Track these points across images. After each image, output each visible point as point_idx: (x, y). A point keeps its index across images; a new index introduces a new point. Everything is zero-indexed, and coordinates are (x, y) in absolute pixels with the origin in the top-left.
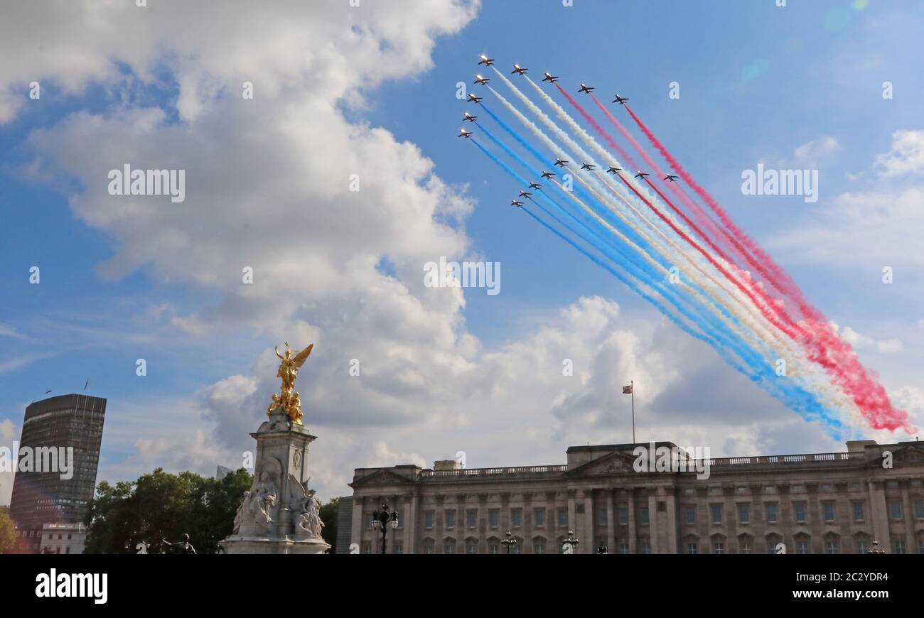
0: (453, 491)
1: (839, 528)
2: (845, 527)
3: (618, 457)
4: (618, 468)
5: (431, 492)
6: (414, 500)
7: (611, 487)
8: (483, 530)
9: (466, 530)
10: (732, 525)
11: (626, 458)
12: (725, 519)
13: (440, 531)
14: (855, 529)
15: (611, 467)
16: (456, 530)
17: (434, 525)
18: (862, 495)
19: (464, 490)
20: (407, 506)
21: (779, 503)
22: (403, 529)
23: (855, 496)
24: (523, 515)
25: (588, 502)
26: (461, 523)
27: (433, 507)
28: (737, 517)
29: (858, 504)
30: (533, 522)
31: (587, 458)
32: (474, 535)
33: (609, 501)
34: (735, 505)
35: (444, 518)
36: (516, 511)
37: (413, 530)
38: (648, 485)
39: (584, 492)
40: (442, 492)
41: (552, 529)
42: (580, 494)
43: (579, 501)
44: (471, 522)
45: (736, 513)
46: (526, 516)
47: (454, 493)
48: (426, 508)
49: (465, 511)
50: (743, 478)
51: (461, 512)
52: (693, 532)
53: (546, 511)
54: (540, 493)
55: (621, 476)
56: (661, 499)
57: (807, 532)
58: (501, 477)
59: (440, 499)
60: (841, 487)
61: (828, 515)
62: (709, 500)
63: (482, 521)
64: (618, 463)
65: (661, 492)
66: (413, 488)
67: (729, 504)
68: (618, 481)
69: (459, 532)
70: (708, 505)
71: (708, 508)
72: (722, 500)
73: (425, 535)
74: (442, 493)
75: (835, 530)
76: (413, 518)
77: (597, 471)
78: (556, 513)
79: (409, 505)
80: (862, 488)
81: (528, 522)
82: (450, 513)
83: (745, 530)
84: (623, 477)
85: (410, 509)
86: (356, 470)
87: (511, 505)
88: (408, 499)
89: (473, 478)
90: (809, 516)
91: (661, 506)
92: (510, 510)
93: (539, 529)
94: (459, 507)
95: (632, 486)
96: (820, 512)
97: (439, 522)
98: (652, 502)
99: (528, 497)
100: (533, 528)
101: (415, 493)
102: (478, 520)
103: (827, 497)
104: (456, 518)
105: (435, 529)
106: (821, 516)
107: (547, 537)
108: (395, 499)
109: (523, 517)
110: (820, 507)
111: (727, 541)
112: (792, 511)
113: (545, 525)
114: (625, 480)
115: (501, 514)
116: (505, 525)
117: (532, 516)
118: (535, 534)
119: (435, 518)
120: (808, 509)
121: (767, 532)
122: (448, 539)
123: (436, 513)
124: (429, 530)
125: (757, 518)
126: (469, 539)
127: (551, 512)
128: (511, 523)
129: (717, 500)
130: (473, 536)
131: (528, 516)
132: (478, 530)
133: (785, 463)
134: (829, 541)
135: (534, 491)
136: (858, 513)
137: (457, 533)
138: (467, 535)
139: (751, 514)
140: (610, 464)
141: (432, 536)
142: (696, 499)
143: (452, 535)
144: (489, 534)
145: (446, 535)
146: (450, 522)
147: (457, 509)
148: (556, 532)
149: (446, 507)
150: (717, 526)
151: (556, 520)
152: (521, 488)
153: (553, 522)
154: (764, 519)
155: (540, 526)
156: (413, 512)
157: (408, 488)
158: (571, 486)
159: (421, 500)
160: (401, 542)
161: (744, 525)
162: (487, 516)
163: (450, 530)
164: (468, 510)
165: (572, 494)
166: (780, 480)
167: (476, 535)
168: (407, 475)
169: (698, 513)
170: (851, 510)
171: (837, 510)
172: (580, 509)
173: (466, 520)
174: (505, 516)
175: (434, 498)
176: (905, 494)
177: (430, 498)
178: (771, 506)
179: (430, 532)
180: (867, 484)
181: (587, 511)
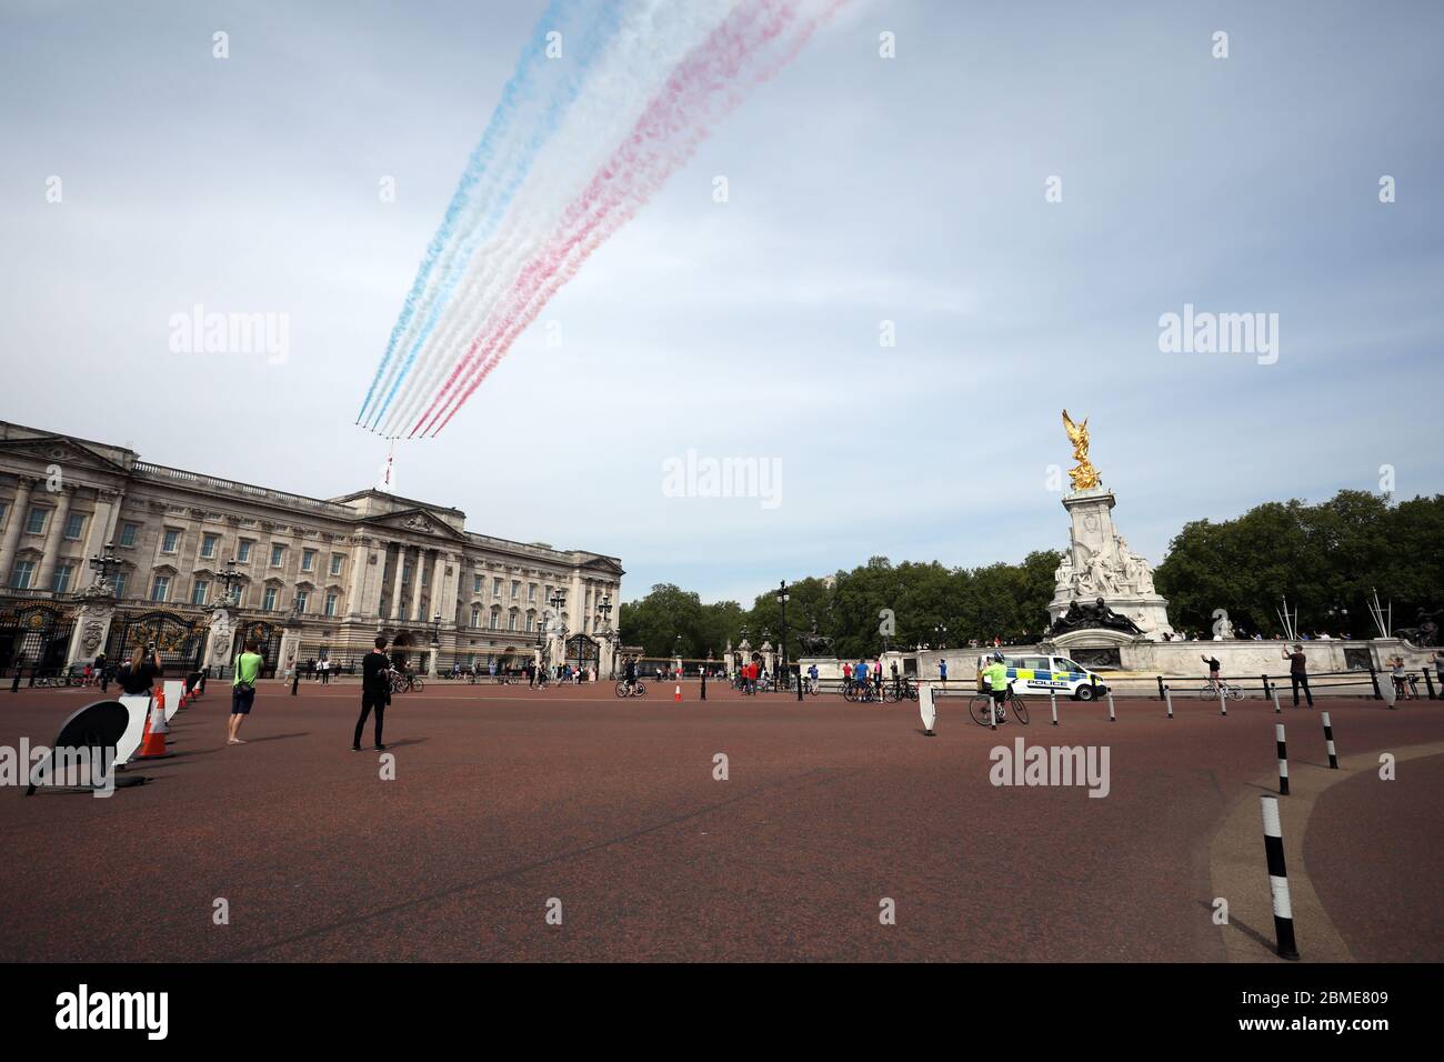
0: (187, 503)
3: (421, 514)
4: (418, 526)
5: (146, 495)
6: (118, 501)
7: (409, 543)
8: (225, 564)
10: (488, 595)
13: (149, 554)
15: (413, 523)
16: (180, 558)
17: (140, 543)
18: (568, 585)
19: (204, 506)
20: (101, 508)
24: (287, 554)
25: (382, 555)
26: (190, 548)
27: (141, 517)
28: (493, 590)
29: (564, 591)
30: (300, 565)
31: (388, 508)
32: (210, 568)
33: (401, 557)
34: (493, 579)
36: (279, 548)
38: (441, 548)
39: (381, 542)
40: (164, 499)
41: (322, 575)
42: (375, 544)
43: (373, 552)
45: (493, 585)
46: (291, 555)
47: (190, 506)
48: (128, 516)
49: (201, 533)
50: (501, 558)
51: (194, 533)
53: (318, 554)
54: (315, 532)
55: (419, 534)
56: (450, 564)
57: (535, 608)
59: (158, 509)
60: (558, 577)
61: (548, 597)
63: (228, 551)
64: (419, 521)
65: (452, 557)
66: (122, 483)
67: (489, 577)
68: (415, 538)
69: (185, 560)
71: (474, 579)
74: (164, 502)
77: (396, 524)
78: (331, 558)
79: (106, 505)
80: (568, 581)
81: (294, 563)
82: (172, 531)
83: (496, 601)
84: (422, 535)
85: (108, 516)
87: (274, 539)
88: (96, 494)
89: (222, 492)
90: (537, 596)
91: (449, 571)
92: (270, 545)
94: (192, 527)
95: (428, 547)
96: (543, 594)
97: (151, 541)
98: (440, 565)
99: (298, 533)
100: (298, 571)
102: (219, 548)
103: (550, 584)
104: (181, 540)
105: (140, 550)
106: (544, 597)
107: (315, 584)
109: (288, 556)
110: (544, 590)
112: (528, 591)
113: (314, 570)
114: (421, 539)
115: (255, 547)
116: (260, 562)
117: (300, 557)
118: (301, 579)
119: (142, 534)
120: (537, 591)
121: (510, 605)
122: (163, 567)
123: (146, 527)
124: (126, 549)
125: (506, 593)
126: (199, 573)
127: (327, 555)
128: (270, 561)
129: (479, 572)
130: (207, 568)
131: (294, 556)
132: (217, 562)
135: (309, 528)
137: (181, 561)
138: (198, 567)
139: (502, 589)
140: (412, 520)
143: (170, 561)
145: (160, 560)
146: (171, 544)
148: (327, 580)
149: (168, 522)
151: (330, 567)
152: (289, 521)
153: (326, 569)
154: (510, 594)
155: (309, 570)
156: (113, 519)
157: (112, 481)
158: (360, 532)
159: (126, 502)
161: (497, 598)
162: (236, 546)
163: (169, 555)
164: (205, 533)
165: (366, 542)
166: (525, 565)
168: (116, 461)
172: (373, 560)
173: (200, 545)
174: (263, 550)
175: (146, 504)
176: (593, 589)
177: (142, 502)
178: (516, 583)
179: (130, 554)
180: (571, 579)
181: (378, 563)
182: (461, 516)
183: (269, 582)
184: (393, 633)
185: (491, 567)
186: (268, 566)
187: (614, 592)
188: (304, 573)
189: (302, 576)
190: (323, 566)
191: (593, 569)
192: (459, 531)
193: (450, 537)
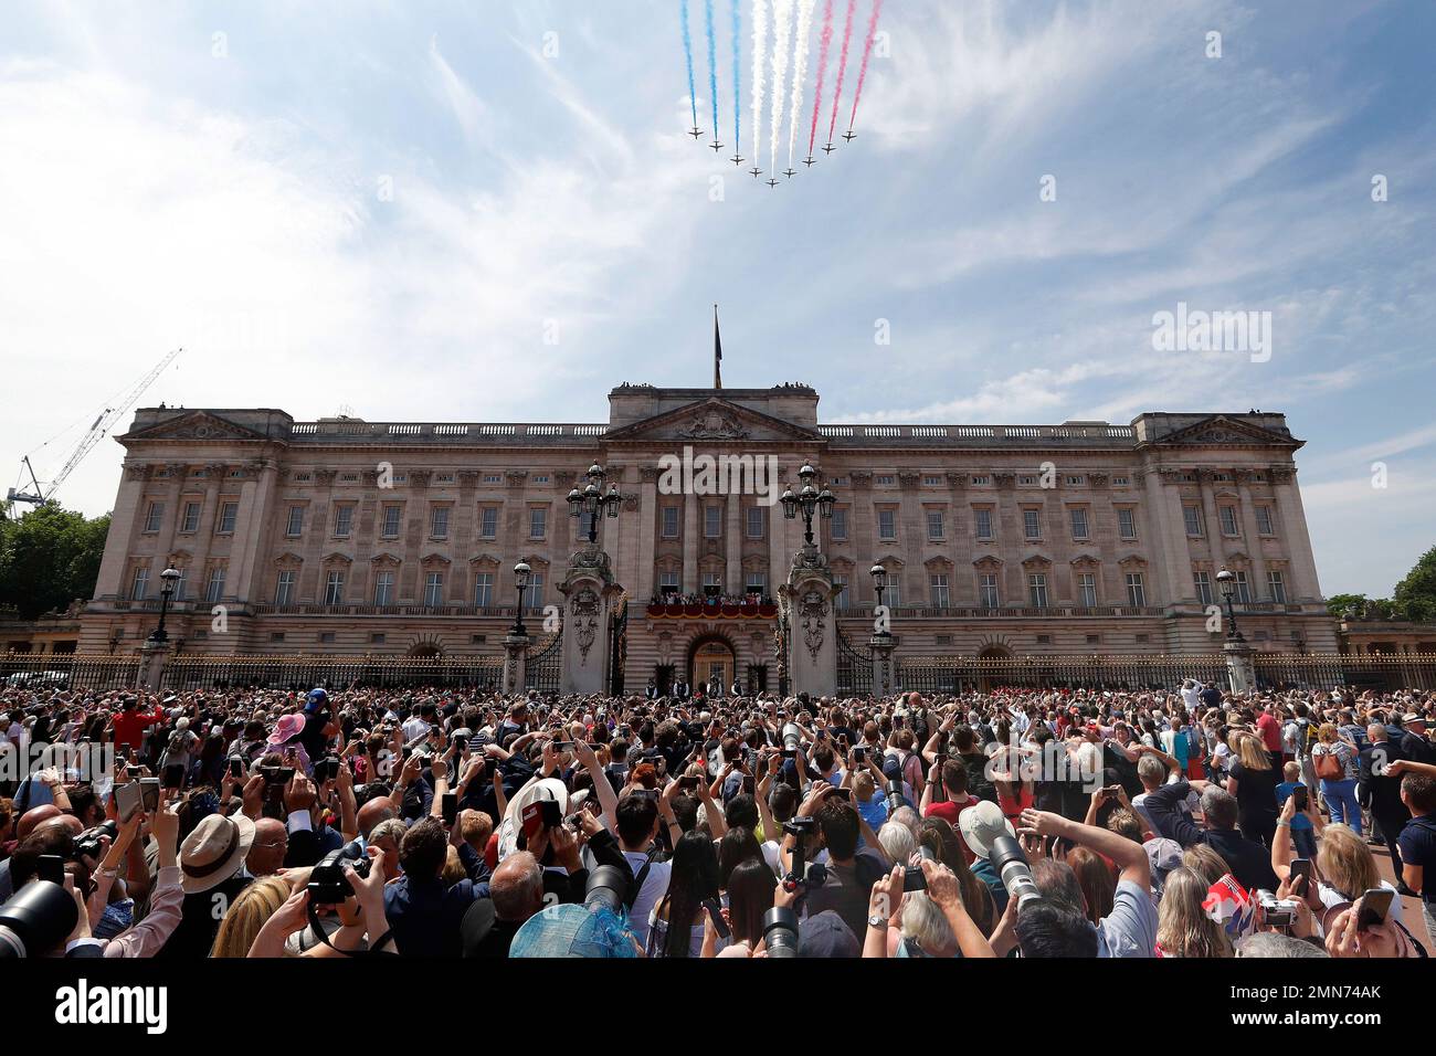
0: (354, 463)
1: (1098, 549)
2: (1107, 548)
3: (713, 408)
4: (715, 429)
5: (308, 464)
6: (267, 477)
8: (413, 542)
9: (376, 542)
10: (914, 541)
11: (731, 411)
12: (901, 531)
13: (316, 542)
14: (1122, 551)
16: (354, 541)
17: (306, 529)
18: (1134, 496)
20: (248, 487)
21: (997, 506)
22: (231, 536)
23: (1120, 497)
24: (503, 515)
25: (648, 490)
26: (367, 527)
27: (309, 493)
28: (924, 529)
29: (1126, 512)
30: (525, 529)
31: (651, 408)
32: (392, 552)
34: (921, 506)
35: (330, 517)
36: (488, 508)
37: (255, 536)
39: (642, 471)
40: (332, 463)
41: (562, 542)
42: (632, 476)
43: (630, 489)
44: (391, 526)
45: (923, 520)
46: (509, 518)
47: (358, 468)
48: (292, 493)
49: (379, 504)
50: (935, 461)
51: (370, 503)
52: (844, 552)
53: (554, 509)
54: (544, 476)
55: (718, 443)
57: (1045, 555)
58: (463, 440)
59: (326, 478)
60: (1098, 481)
61: (1079, 528)
62: (873, 498)
63: (412, 523)
64: (714, 420)
66: (269, 452)
67: (911, 506)
68: (711, 452)
69: (359, 544)
70: (872, 506)
71: (872, 510)
72: (899, 497)
73: (284, 547)
74: (331, 467)
75: (1092, 552)
76: (259, 513)
77: (669, 432)
79: (253, 484)
80: (1132, 484)
81: (515, 529)
82: (344, 508)
83: (938, 551)
85: (253, 497)
86: (139, 411)
87: (480, 495)
88: (252, 472)
89: (404, 440)
90: (1048, 528)
92: (476, 504)
93: (536, 542)
94: (366, 497)
96: (1065, 523)
97: (319, 524)
99: (516, 480)
100: (523, 540)
101: (271, 463)
102: (404, 522)
103: (1079, 498)
104: (356, 517)
105: (306, 538)
106: (1067, 529)
107: (551, 558)
108: (222, 472)
109: (504, 518)
110: (1066, 515)
111: (906, 571)
112: (1019, 520)
113: (549, 535)
115: (455, 512)
116: (463, 533)
117: (523, 518)
118: (527, 551)
119: (308, 516)
120: (1044, 518)
121: (977, 556)
122: (334, 557)
123: (312, 505)
124: (292, 539)
125: (960, 531)
126: (380, 560)
127: (564, 510)
128: (478, 531)
129: (887, 498)
130: (389, 552)
131: (514, 518)
132: (403, 542)
133: (1007, 438)
134: (1081, 571)
135: (532, 469)
136: (1128, 528)
137: (355, 546)
138: (378, 551)
139: (948, 523)
140: (698, 422)
141: (298, 549)
142: (850, 494)
143: (342, 548)
144: (427, 550)
145: (331, 548)
146: (342, 525)
147: (361, 499)
148: (571, 548)
149: (337, 494)
150: (889, 543)
151: (573, 527)
152: (501, 463)
153: (566, 529)
154: (972, 532)
155: (539, 538)
156: (262, 498)
157: (256, 452)
158: (615, 458)
159: (282, 477)
160: (225, 561)
161: (937, 543)
162: (426, 517)
163: (340, 540)
165: (615, 474)
166: (1000, 466)
167: (398, 550)
168: (257, 425)
169: (853, 519)
170: (1115, 522)
171: (1092, 520)
173: (378, 521)
174: (466, 516)
175: (313, 476)
176: (1208, 493)
177: (304, 477)
178: (984, 510)
179: (296, 544)
180: (1141, 479)
181: (644, 508)
182: (808, 394)
183: (478, 561)
184: (682, 632)
185: (910, 482)
186: (473, 539)
187: (1282, 491)
188: (530, 542)
189: (529, 548)
190: (563, 528)
191: (1192, 448)
192: (806, 424)
193: (785, 438)
